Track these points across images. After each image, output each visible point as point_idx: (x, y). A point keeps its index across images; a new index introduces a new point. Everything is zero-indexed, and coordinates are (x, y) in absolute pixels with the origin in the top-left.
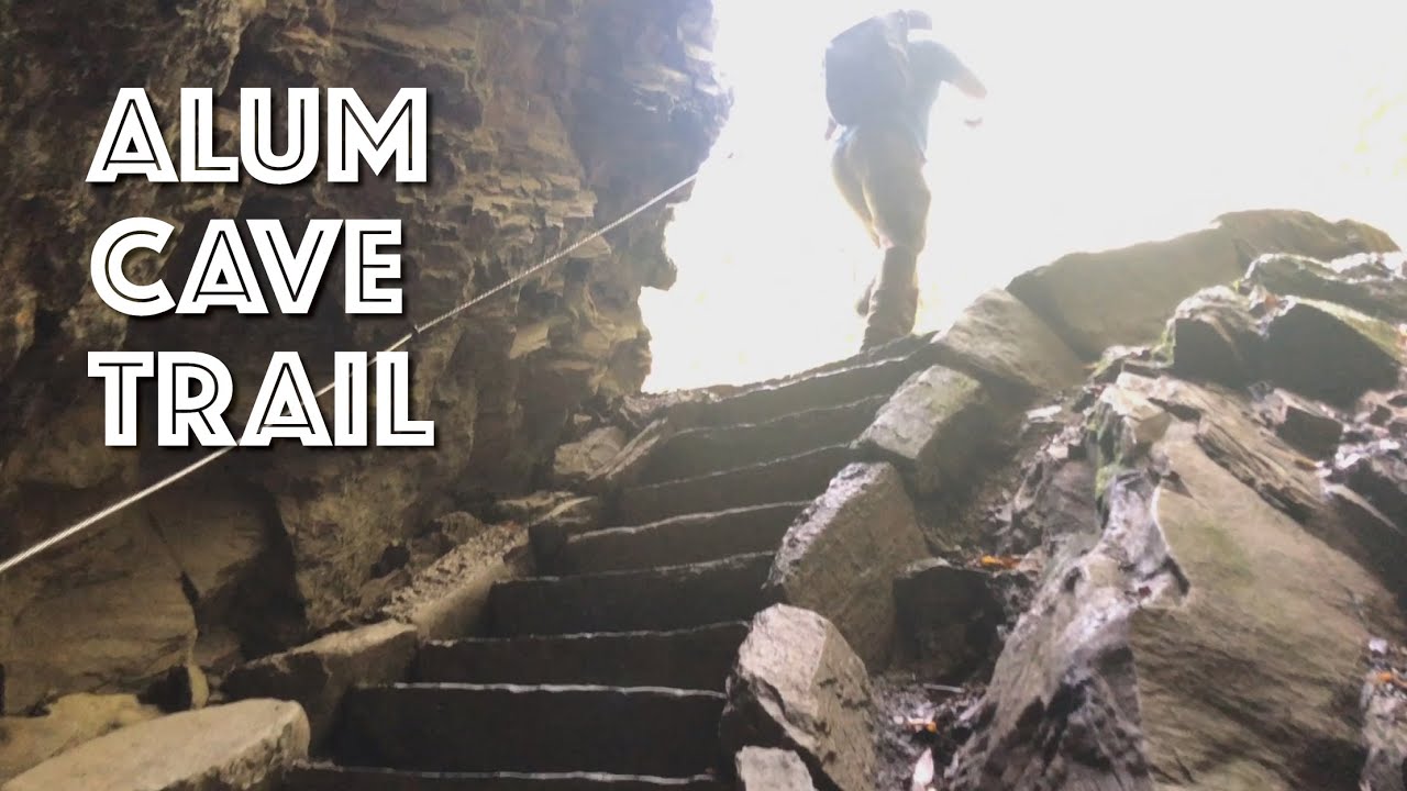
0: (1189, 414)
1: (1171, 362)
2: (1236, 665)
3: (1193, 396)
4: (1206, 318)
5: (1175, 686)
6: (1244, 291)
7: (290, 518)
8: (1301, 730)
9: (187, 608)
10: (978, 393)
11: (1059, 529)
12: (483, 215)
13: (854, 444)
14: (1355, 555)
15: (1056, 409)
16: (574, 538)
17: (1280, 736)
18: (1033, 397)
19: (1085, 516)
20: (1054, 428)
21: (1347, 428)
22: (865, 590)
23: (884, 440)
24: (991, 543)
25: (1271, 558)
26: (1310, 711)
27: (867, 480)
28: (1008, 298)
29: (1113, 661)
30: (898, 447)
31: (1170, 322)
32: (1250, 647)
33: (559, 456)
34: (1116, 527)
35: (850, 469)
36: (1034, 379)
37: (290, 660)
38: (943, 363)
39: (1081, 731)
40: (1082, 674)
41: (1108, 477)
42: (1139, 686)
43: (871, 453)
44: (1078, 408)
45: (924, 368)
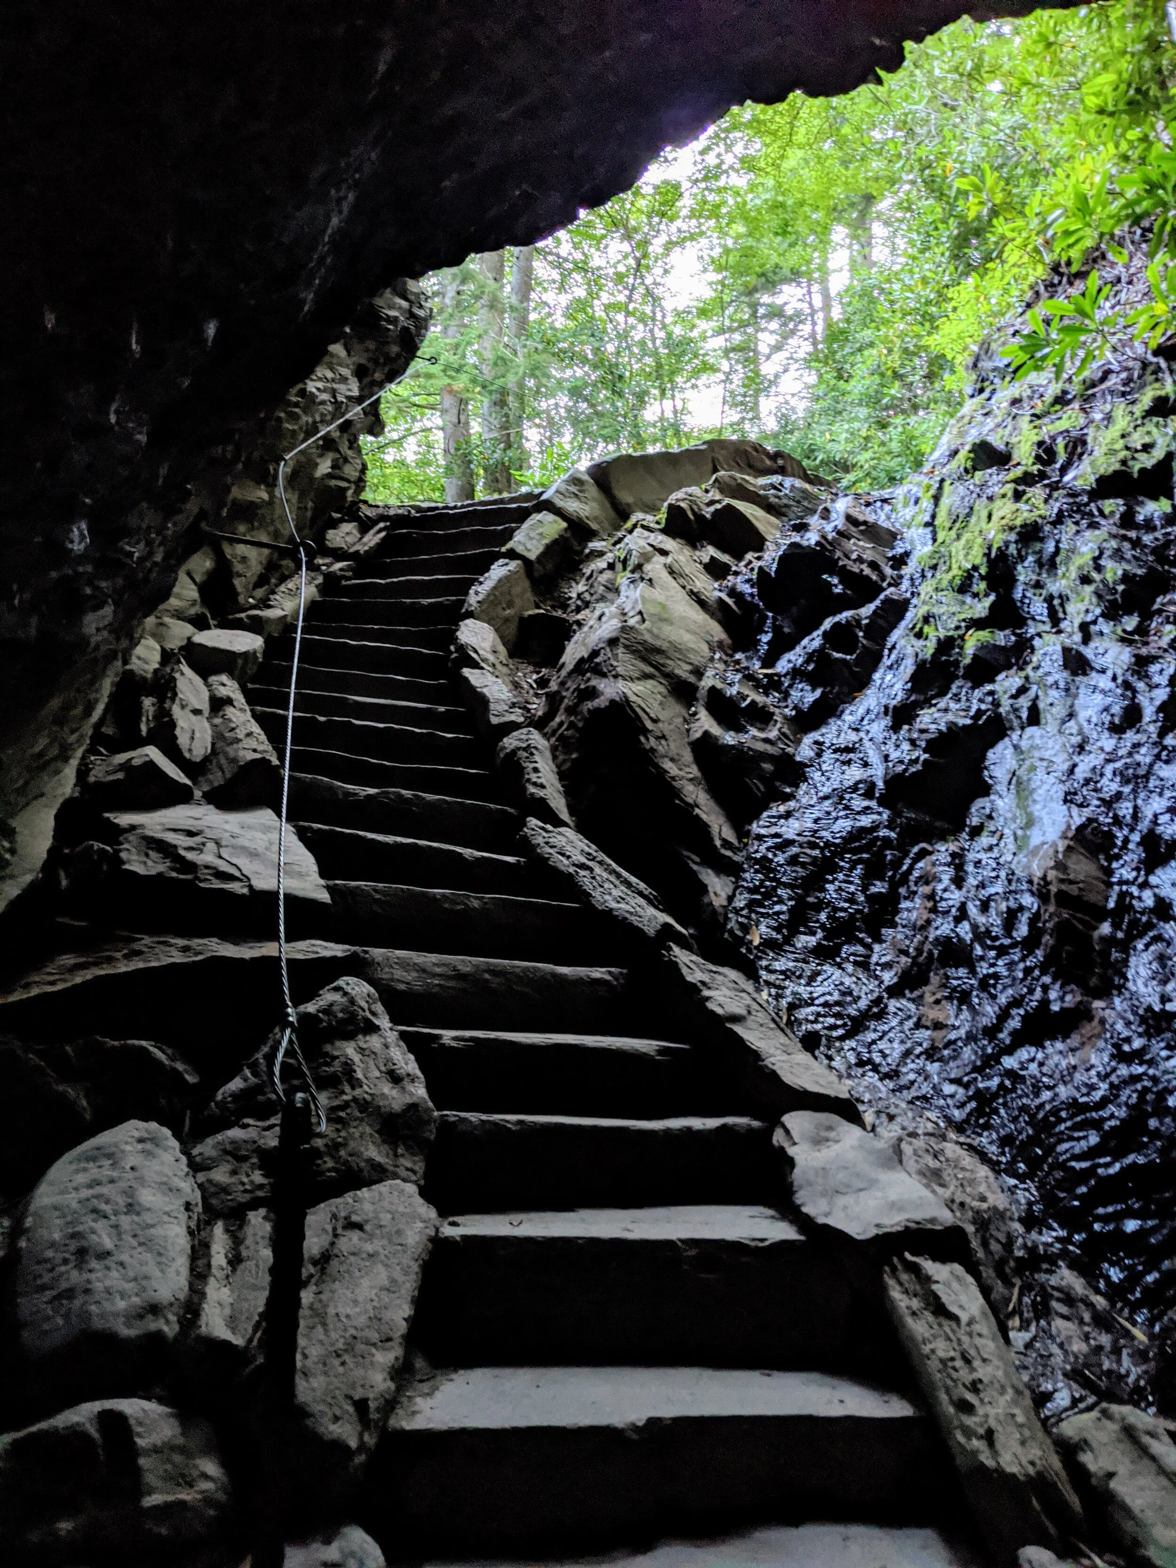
0: (664, 553)
1: (662, 526)
2: (659, 651)
3: (669, 544)
4: (683, 505)
5: (633, 652)
6: (707, 491)
7: (227, 550)
8: (678, 677)
9: (193, 587)
10: (566, 530)
11: (597, 601)
12: (312, 393)
13: (503, 549)
14: (720, 622)
15: (604, 543)
16: (344, 583)
17: (668, 676)
18: (592, 535)
19: (610, 596)
20: (601, 554)
21: (734, 568)
22: (507, 620)
23: (520, 549)
24: (564, 606)
25: (685, 618)
26: (682, 671)
27: (509, 568)
28: (586, 478)
29: (613, 642)
30: (526, 554)
31: (666, 504)
32: (665, 646)
33: (328, 537)
34: (622, 599)
35: (501, 561)
36: (594, 526)
37: (248, 617)
38: (549, 511)
39: (598, 664)
40: (601, 645)
41: (622, 579)
42: (620, 650)
43: (512, 555)
44: (614, 544)
45: (539, 511)
